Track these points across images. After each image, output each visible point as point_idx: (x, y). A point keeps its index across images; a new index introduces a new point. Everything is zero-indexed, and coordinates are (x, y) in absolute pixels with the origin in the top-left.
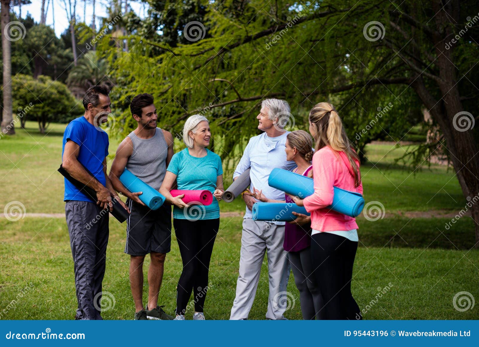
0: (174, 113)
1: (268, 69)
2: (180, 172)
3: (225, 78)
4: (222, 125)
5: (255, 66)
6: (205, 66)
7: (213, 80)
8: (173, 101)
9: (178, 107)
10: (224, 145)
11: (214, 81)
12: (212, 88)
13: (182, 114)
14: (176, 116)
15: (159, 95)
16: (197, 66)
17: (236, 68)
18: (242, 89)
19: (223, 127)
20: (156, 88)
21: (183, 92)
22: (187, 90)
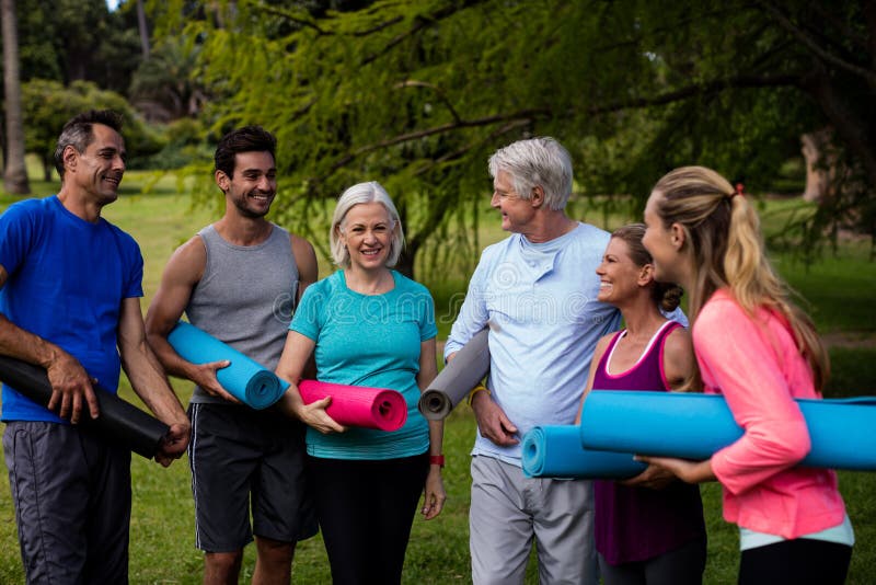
0: (323, 153)
1: (516, 59)
2: (322, 334)
3: (428, 79)
4: (421, 176)
5: (487, 54)
6: (385, 57)
7: (401, 85)
8: (320, 128)
9: (329, 141)
10: (426, 218)
11: (405, 87)
12: (401, 99)
13: (341, 155)
14: (327, 160)
15: (291, 116)
16: (370, 56)
17: (449, 59)
18: (462, 101)
19: (425, 179)
20: (287, 102)
21: (342, 111)
22: (348, 107)
